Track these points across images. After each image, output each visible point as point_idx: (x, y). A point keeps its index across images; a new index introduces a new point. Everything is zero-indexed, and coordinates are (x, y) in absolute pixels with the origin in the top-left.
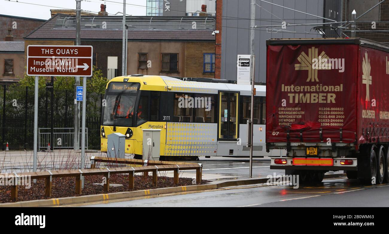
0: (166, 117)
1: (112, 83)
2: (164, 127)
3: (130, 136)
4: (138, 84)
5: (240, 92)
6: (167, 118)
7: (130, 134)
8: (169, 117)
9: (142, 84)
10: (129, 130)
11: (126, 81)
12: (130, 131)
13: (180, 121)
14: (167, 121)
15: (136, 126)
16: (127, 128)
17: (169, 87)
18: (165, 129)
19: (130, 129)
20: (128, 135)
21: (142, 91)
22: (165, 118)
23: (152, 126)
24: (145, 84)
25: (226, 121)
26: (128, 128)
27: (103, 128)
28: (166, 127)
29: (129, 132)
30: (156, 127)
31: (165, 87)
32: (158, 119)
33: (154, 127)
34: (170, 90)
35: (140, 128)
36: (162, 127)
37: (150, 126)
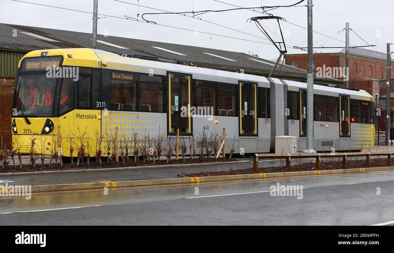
1: (26, 60)
2: (97, 117)
3: (51, 130)
4: (60, 58)
5: (192, 75)
6: (102, 104)
7: (50, 128)
8: (105, 103)
9: (66, 57)
10: (48, 121)
11: (45, 55)
12: (50, 123)
13: (119, 109)
14: (101, 108)
15: (59, 115)
16: (46, 118)
17: (103, 63)
18: (99, 119)
19: (50, 121)
20: (47, 129)
21: (66, 66)
22: (99, 104)
23: (81, 116)
24: (69, 57)
25: (177, 110)
26: (48, 119)
27: (14, 120)
28: (100, 118)
30: (86, 116)
31: (98, 62)
32: (89, 107)
33: (84, 116)
34: (105, 66)
35: (64, 118)
36: (96, 117)
37: (78, 115)
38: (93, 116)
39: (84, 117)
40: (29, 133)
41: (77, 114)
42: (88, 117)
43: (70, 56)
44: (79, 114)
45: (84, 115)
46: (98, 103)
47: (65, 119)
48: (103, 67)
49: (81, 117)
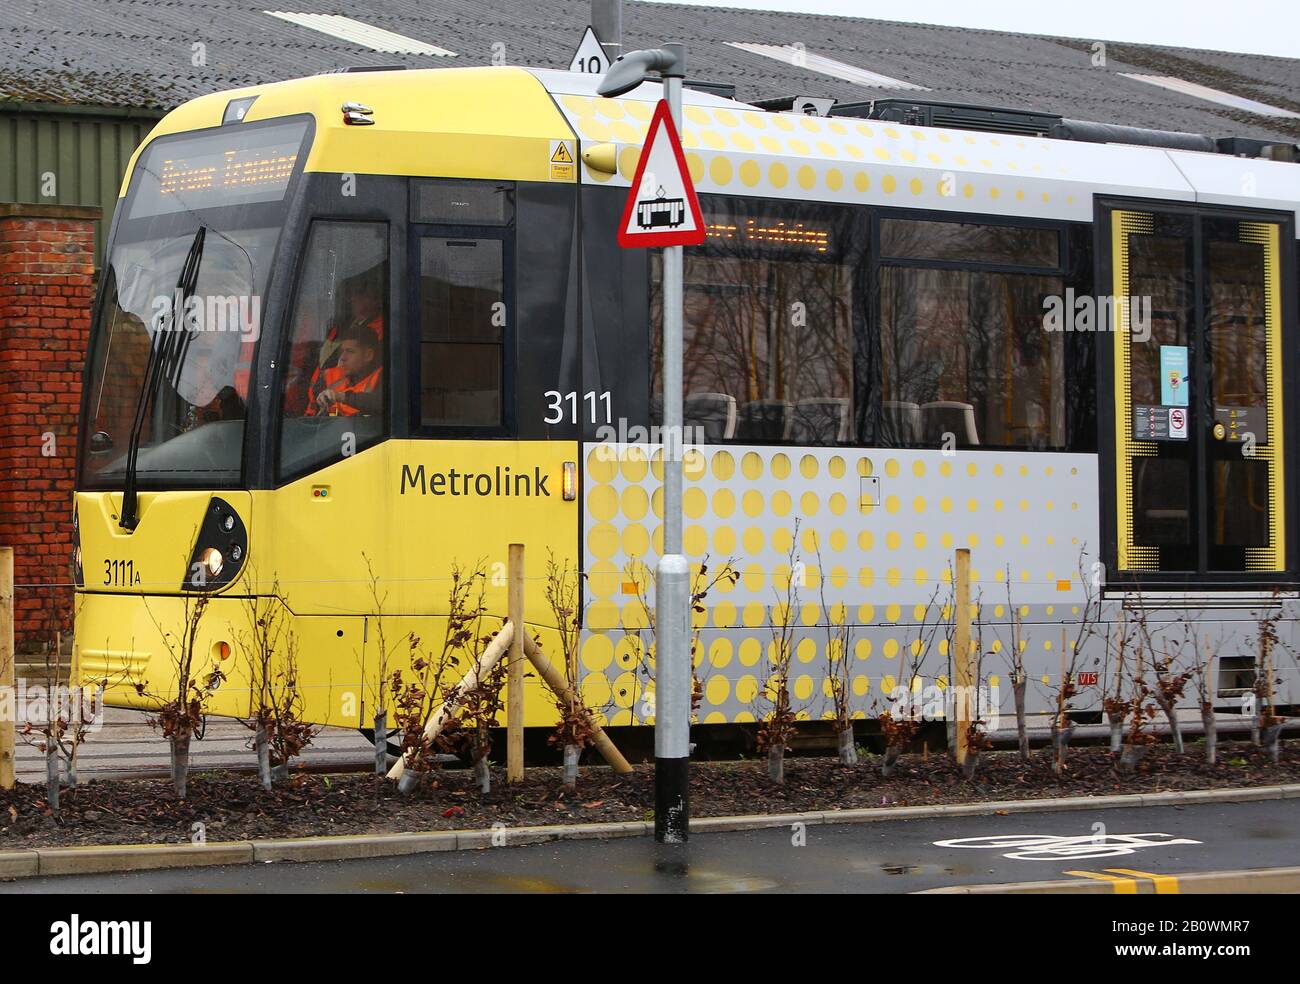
0: (573, 395)
2: (553, 485)
3: (231, 569)
6: (584, 404)
7: (226, 553)
8: (607, 395)
10: (218, 512)
12: (230, 523)
13: (729, 434)
14: (583, 432)
15: (277, 480)
16: (203, 497)
17: (595, 151)
18: (568, 499)
19: (229, 510)
22: (566, 405)
23: (437, 480)
24: (351, 121)
25: (1177, 432)
26: (214, 502)
28: (571, 487)
29: (220, 530)
30: (472, 482)
31: (553, 147)
33: (459, 481)
34: (608, 169)
35: (317, 494)
36: (540, 485)
37: (410, 476)
38: (522, 482)
39: (459, 488)
40: (126, 586)
41: (406, 468)
42: (488, 484)
43: (356, 116)
44: (421, 468)
45: (453, 475)
46: (553, 399)
47: (320, 500)
48: (589, 178)
49: (433, 483)
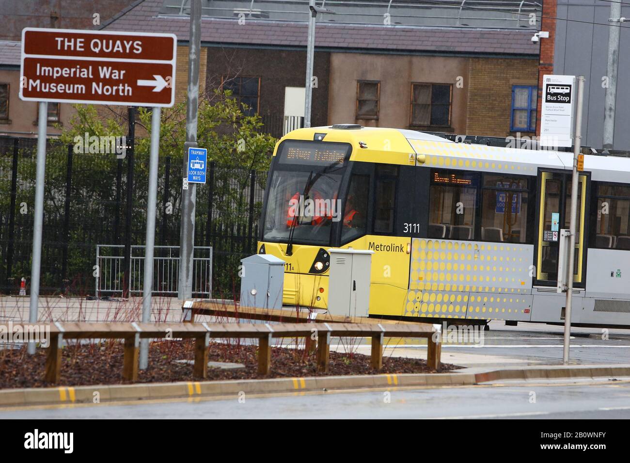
0: (411, 225)
1: (286, 144)
2: (404, 249)
3: (325, 268)
4: (347, 148)
5: (590, 173)
6: (413, 227)
7: (324, 263)
8: (418, 225)
9: (356, 147)
10: (322, 252)
11: (320, 138)
12: (325, 256)
13: (444, 236)
14: (412, 235)
15: (340, 244)
16: (318, 248)
17: (419, 157)
18: (407, 253)
19: (325, 252)
20: (319, 265)
21: (356, 163)
22: (409, 227)
23: (377, 247)
24: (362, 147)
25: (555, 239)
26: (321, 249)
27: (263, 246)
28: (409, 250)
29: (322, 257)
30: (385, 247)
31: (410, 156)
32: (391, 230)
33: (382, 247)
34: (423, 162)
36: (401, 249)
37: (371, 245)
38: (397, 248)
39: (382, 249)
40: (289, 271)
41: (370, 243)
42: (389, 248)
43: (363, 145)
44: (374, 243)
45: (381, 245)
46: (406, 226)
48: (418, 164)
49: (376, 247)
